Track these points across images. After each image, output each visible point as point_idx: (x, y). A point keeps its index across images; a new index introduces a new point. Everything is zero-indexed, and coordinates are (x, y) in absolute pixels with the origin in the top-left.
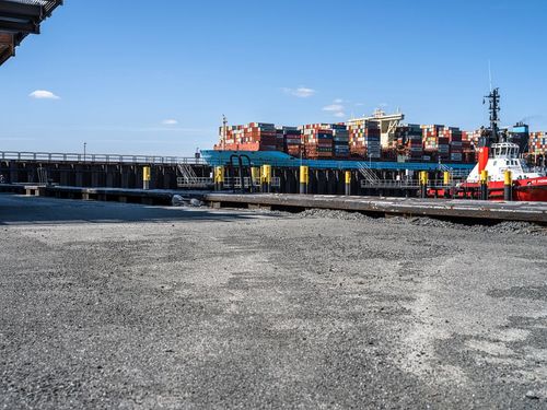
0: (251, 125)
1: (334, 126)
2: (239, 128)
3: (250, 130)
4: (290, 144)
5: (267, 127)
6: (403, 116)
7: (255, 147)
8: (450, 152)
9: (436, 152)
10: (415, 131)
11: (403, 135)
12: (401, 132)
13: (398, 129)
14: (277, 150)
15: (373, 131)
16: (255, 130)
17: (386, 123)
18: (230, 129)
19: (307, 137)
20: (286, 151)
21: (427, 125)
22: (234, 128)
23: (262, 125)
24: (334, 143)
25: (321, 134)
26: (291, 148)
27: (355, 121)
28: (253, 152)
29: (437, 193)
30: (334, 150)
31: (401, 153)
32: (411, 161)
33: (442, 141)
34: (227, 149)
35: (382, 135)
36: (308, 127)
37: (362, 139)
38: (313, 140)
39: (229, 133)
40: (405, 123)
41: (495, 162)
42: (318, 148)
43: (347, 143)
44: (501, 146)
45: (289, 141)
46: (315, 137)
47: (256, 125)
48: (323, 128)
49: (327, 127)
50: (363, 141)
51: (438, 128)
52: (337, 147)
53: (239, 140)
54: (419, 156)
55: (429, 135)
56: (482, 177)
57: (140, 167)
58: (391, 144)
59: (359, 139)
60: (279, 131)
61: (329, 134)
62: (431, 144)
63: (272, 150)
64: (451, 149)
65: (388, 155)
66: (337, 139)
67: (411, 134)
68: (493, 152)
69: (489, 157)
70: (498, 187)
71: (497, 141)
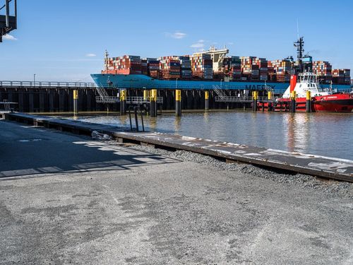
0: (125, 57)
1: (181, 58)
2: (117, 59)
3: (124, 60)
4: (152, 70)
5: (135, 59)
6: (228, 51)
7: (127, 72)
8: (259, 75)
9: (250, 74)
10: (236, 61)
11: (228, 64)
12: (227, 62)
13: (225, 60)
14: (142, 74)
15: (208, 61)
16: (127, 60)
17: (217, 56)
18: (112, 59)
19: (163, 65)
20: (149, 75)
21: (244, 57)
22: (114, 59)
23: (132, 57)
24: (182, 69)
25: (172, 63)
26: (152, 73)
27: (196, 52)
28: (126, 75)
29: (263, 105)
30: (181, 74)
31: (227, 76)
32: (233, 81)
33: (254, 67)
34: (109, 73)
35: (214, 63)
36: (165, 58)
37: (200, 66)
38: (167, 67)
39: (110, 62)
40: (229, 56)
41: (301, 85)
42: (170, 73)
43: (190, 69)
44: (304, 74)
45: (151, 67)
46: (168, 65)
47: (128, 57)
48: (174, 59)
49: (177, 58)
51: (252, 59)
52: (183, 72)
53: (117, 67)
54: (239, 77)
55: (246, 63)
56: (292, 95)
57: (71, 90)
58: (220, 69)
60: (145, 61)
61: (178, 63)
62: (247, 70)
63: (138, 74)
64: (260, 72)
65: (218, 77)
66: (183, 66)
67: (233, 62)
68: (299, 79)
69: (297, 82)
70: (302, 102)
71: (302, 71)
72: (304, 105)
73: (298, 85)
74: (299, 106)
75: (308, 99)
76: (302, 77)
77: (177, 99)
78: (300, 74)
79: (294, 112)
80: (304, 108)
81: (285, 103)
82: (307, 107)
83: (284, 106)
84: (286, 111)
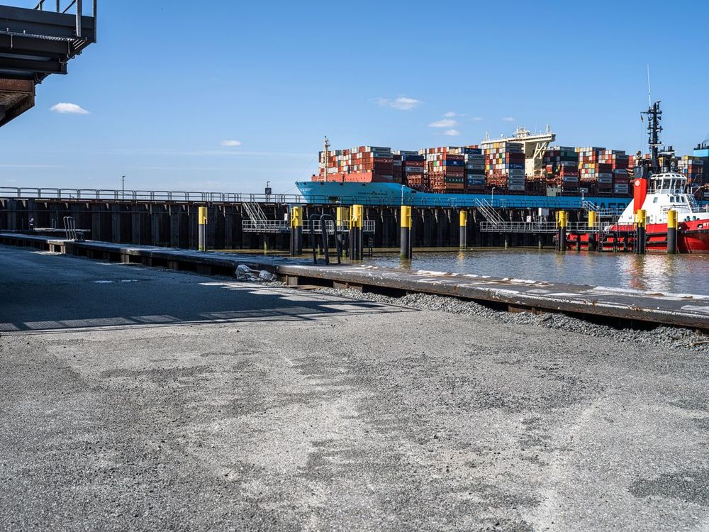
0: (361, 149)
1: (466, 150)
2: (345, 153)
3: (359, 156)
4: (411, 174)
5: (381, 152)
6: (553, 136)
7: (367, 177)
8: (614, 183)
9: (596, 182)
10: (569, 156)
11: (554, 161)
12: (551, 157)
13: (547, 153)
14: (395, 181)
15: (516, 156)
16: (366, 155)
17: (531, 146)
18: (333, 153)
19: (431, 164)
20: (404, 181)
21: (584, 148)
22: (338, 153)
23: (376, 150)
24: (467, 172)
25: (450, 161)
26: (412, 179)
27: (492, 142)
28: (364, 184)
29: (579, 239)
30: (466, 181)
31: (551, 185)
32: (563, 194)
33: (604, 168)
34: (330, 180)
35: (526, 160)
36: (431, 151)
37: (501, 166)
38: (439, 168)
39: (331, 159)
40: (555, 146)
41: (656, 199)
42: (447, 179)
43: (482, 172)
44: (663, 177)
45: (408, 169)
46: (441, 164)
47: (368, 150)
48: (451, 152)
49: (457, 152)
50: (503, 168)
51: (598, 151)
52: (470, 177)
53: (346, 169)
54: (573, 187)
55: (586, 160)
56: (638, 218)
57: (194, 206)
58: (537, 172)
59: (498, 167)
60: (397, 157)
61: (460, 160)
62: (589, 173)
63: (387, 181)
64: (615, 178)
65: (535, 187)
66: (470, 167)
67: (563, 159)
68: (652, 185)
71: (658, 170)
72: (662, 240)
74: (653, 240)
75: (670, 225)
76: (659, 182)
77: (403, 224)
79: (643, 252)
81: (624, 234)
82: (669, 242)
83: (622, 240)
84: (626, 251)
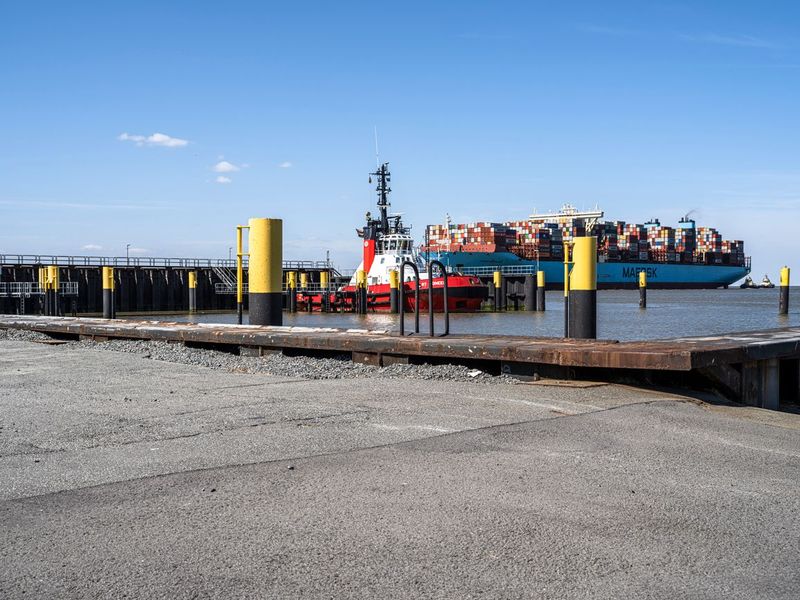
29: (311, 300)
41: (383, 259)
44: (390, 238)
68: (380, 246)
69: (375, 253)
70: (383, 292)
71: (386, 231)
72: (386, 300)
73: (378, 258)
74: (378, 300)
75: (393, 286)
76: (386, 242)
77: (105, 286)
78: (383, 237)
79: (365, 313)
80: (387, 305)
81: (351, 295)
82: (392, 302)
83: (349, 301)
84: (353, 312)
